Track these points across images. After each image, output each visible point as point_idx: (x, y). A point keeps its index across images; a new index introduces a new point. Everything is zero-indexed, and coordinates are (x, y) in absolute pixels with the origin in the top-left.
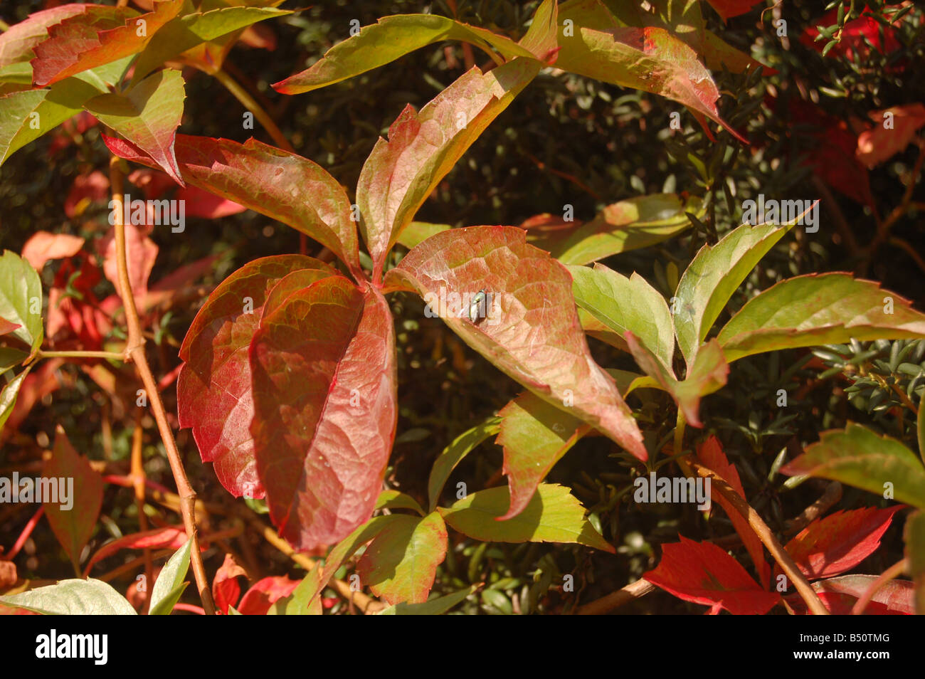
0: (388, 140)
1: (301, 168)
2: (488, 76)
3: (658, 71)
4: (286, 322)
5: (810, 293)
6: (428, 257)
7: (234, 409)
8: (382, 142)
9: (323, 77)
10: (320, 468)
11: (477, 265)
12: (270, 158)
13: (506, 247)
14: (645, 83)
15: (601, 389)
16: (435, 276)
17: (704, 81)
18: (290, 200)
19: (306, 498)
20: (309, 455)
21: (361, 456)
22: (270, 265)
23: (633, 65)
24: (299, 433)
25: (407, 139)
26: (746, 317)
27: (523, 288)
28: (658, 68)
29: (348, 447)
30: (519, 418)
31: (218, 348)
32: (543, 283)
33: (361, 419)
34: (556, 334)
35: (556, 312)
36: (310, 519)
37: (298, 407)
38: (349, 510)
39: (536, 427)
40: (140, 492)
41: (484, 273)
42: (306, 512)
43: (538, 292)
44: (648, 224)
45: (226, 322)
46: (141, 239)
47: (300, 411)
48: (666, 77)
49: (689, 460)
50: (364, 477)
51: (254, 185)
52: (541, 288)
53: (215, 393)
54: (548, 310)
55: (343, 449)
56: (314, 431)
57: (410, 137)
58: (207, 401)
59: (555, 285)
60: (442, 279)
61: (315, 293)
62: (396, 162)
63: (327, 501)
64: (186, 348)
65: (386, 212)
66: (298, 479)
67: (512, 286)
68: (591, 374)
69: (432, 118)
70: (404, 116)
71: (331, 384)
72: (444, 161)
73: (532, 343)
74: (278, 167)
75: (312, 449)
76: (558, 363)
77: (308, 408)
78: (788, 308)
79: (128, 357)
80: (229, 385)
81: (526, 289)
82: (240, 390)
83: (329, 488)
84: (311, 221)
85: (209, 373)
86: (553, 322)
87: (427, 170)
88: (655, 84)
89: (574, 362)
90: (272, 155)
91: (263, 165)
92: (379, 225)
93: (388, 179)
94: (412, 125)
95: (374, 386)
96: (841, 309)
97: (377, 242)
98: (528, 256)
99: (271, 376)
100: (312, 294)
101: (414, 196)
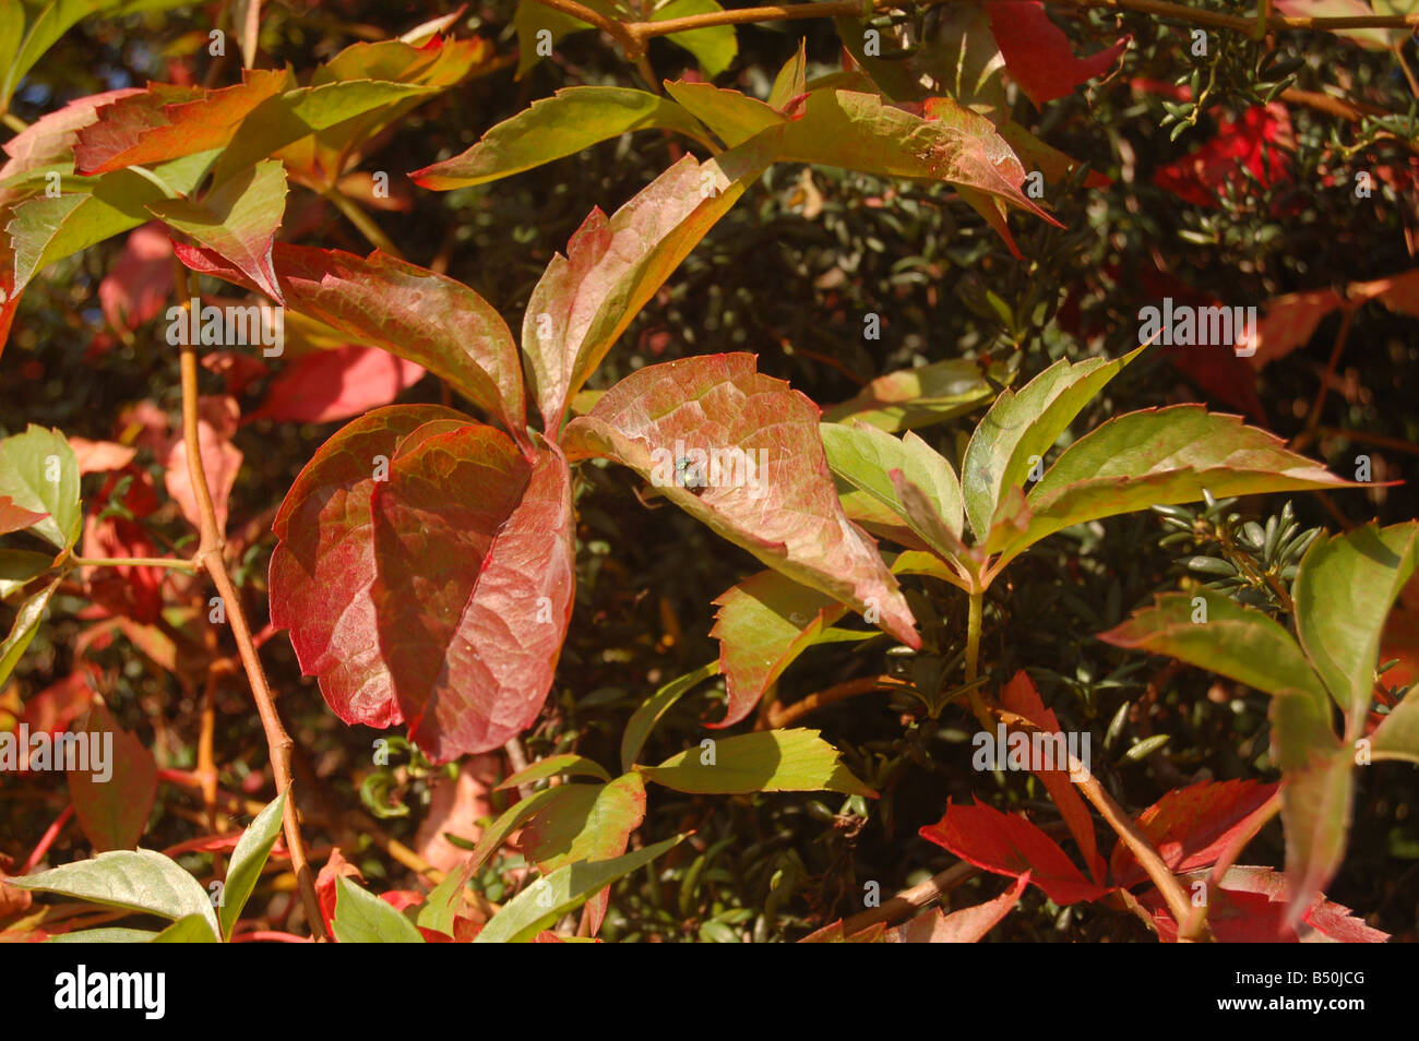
0: (567, 257)
1: (446, 292)
2: (707, 168)
3: (942, 144)
4: (422, 475)
5: (1148, 436)
6: (621, 408)
7: (349, 608)
8: (558, 260)
9: (479, 167)
10: (467, 661)
11: (689, 412)
12: (403, 279)
13: (730, 383)
14: (925, 164)
15: (858, 557)
16: (632, 434)
17: (1006, 160)
18: (429, 330)
19: (447, 696)
20: (452, 644)
21: (524, 646)
22: (402, 418)
23: (907, 138)
24: (439, 616)
25: (594, 254)
26: (1061, 475)
27: (753, 435)
28: (942, 140)
29: (507, 635)
30: (743, 606)
31: (328, 525)
32: (780, 425)
33: (525, 602)
34: (797, 494)
35: (797, 463)
36: (452, 722)
37: (438, 582)
38: (506, 712)
39: (766, 617)
40: (209, 794)
41: (699, 421)
42: (447, 713)
43: (772, 439)
44: (933, 401)
45: (339, 490)
46: (219, 443)
47: (441, 588)
48: (954, 151)
49: (988, 705)
50: (528, 671)
51: (380, 308)
52: (777, 433)
53: (320, 587)
54: (786, 462)
55: (500, 638)
56: (460, 616)
57: (598, 253)
58: (310, 595)
59: (797, 426)
60: (641, 435)
61: (463, 445)
62: (577, 288)
63: (477, 701)
64: (283, 521)
65: (563, 356)
66: (436, 671)
67: (737, 435)
68: (844, 539)
69: (628, 226)
70: (590, 223)
71: (484, 562)
72: (645, 278)
73: (764, 507)
74: (414, 291)
75: (456, 637)
76: (799, 530)
77: (452, 585)
78: (1118, 460)
79: (200, 564)
80: (342, 577)
81: (756, 436)
82: (357, 583)
83: (479, 686)
84: (458, 361)
85: (314, 557)
86: (793, 477)
87: (621, 289)
88: (938, 165)
89: (821, 528)
90: (406, 275)
91: (393, 289)
92: (555, 374)
93: (566, 311)
94: (601, 236)
95: (544, 561)
96: (1191, 457)
97: (551, 397)
98: (759, 391)
99: (402, 536)
100: (459, 445)
101: (602, 327)
